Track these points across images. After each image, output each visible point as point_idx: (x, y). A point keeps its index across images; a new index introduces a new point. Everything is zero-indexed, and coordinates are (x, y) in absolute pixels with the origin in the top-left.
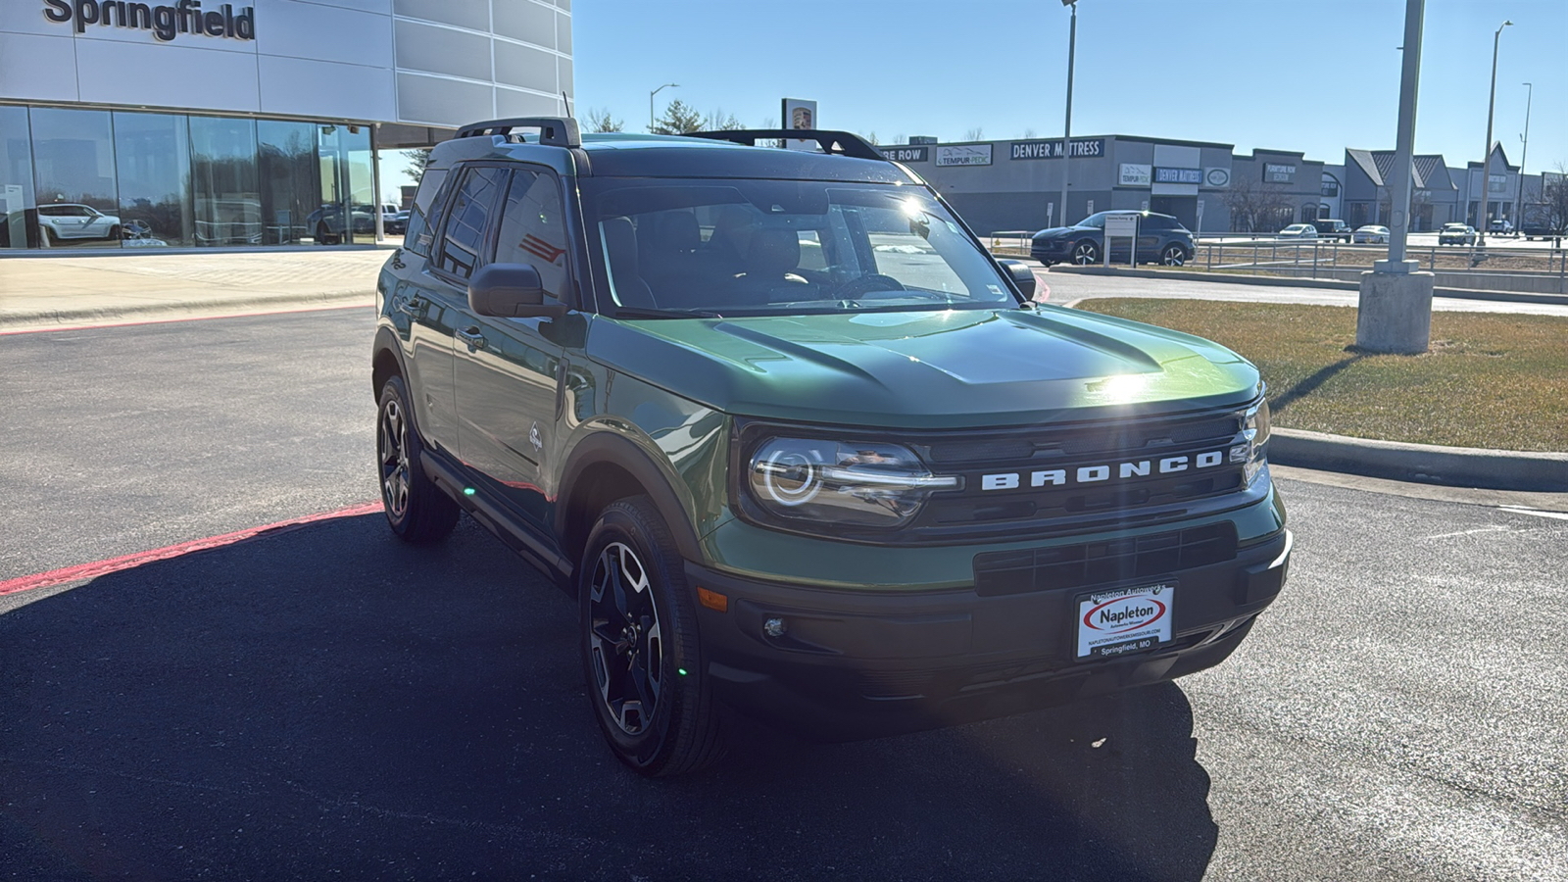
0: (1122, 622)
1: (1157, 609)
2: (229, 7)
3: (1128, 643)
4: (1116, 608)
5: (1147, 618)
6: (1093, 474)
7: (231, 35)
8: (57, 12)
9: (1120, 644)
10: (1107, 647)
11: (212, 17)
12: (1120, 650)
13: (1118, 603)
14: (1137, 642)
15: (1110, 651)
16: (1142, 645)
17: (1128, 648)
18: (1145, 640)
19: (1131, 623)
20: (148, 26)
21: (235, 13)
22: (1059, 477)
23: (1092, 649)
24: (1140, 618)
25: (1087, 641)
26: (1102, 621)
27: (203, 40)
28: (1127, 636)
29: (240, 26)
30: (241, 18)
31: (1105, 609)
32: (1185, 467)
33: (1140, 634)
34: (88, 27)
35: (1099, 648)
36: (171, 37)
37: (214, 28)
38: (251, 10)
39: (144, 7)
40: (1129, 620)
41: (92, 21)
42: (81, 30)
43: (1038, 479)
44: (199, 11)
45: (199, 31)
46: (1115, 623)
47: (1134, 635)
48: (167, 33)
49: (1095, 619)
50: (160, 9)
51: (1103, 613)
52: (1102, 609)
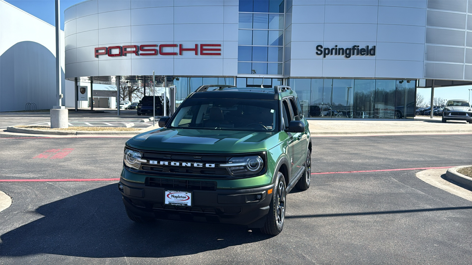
0: (177, 198)
1: (187, 198)
2: (368, 47)
3: (178, 204)
4: (176, 195)
5: (184, 199)
6: (175, 164)
7: (367, 55)
8: (319, 52)
9: (177, 203)
10: (173, 203)
11: (363, 50)
12: (176, 205)
13: (177, 194)
14: (181, 204)
15: (173, 204)
16: (182, 205)
17: (178, 205)
18: (183, 204)
19: (180, 199)
20: (343, 54)
21: (370, 48)
22: (166, 163)
23: (169, 203)
24: (183, 199)
25: (167, 201)
26: (172, 197)
27: (360, 57)
28: (179, 202)
29: (370, 51)
30: (371, 50)
31: (173, 194)
32: (202, 166)
33: (183, 202)
34: (326, 56)
35: (171, 203)
36: (349, 57)
37: (362, 53)
38: (375, 47)
39: (343, 49)
40: (179, 198)
41: (328, 54)
42: (325, 57)
43: (162, 163)
44: (359, 48)
45: (358, 54)
46: (176, 198)
47: (181, 202)
48: (348, 56)
49: (170, 196)
50: (347, 49)
51: (172, 195)
52: (172, 194)
